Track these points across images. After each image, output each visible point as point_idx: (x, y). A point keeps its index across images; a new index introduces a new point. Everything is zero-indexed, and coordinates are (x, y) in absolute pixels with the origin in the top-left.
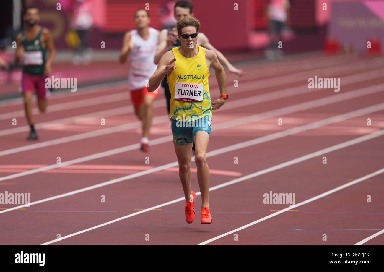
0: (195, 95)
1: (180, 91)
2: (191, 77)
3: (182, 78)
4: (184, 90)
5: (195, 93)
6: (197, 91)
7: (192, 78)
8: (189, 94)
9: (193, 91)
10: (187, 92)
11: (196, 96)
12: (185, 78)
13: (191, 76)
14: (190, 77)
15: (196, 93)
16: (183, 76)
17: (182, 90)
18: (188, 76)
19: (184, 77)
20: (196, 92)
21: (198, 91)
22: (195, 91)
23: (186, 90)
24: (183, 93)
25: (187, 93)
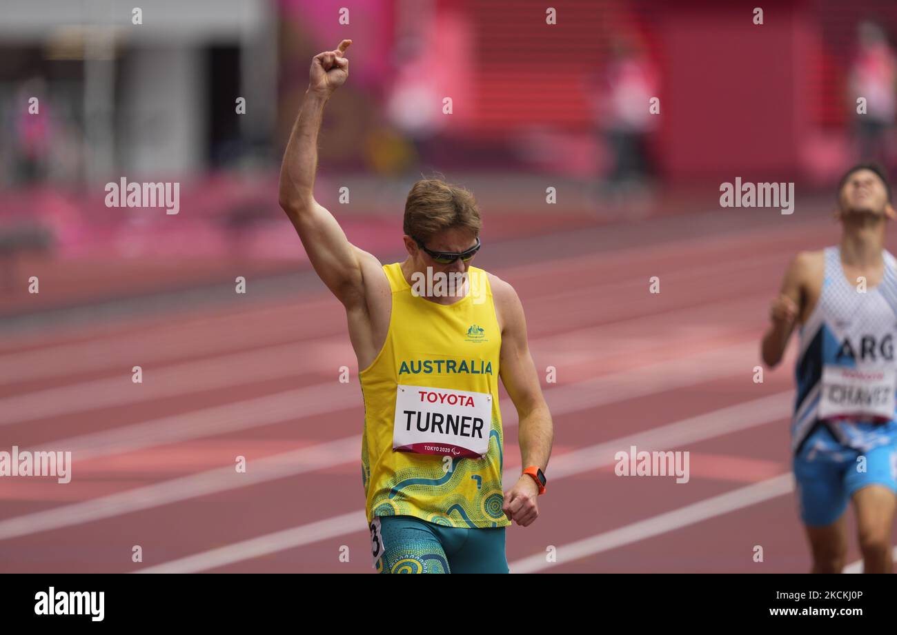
0: (466, 430)
1: (414, 418)
2: (448, 367)
3: (416, 368)
4: (428, 414)
5: (463, 425)
6: (470, 419)
7: (451, 370)
8: (444, 426)
9: (458, 417)
10: (438, 419)
11: (468, 435)
12: (428, 369)
13: (448, 362)
14: (444, 366)
15: (468, 426)
16: (420, 362)
17: (420, 413)
18: (439, 362)
19: (423, 368)
20: (467, 422)
21: (476, 420)
22: (464, 418)
23: (435, 415)
24: (423, 426)
25: (439, 424)
